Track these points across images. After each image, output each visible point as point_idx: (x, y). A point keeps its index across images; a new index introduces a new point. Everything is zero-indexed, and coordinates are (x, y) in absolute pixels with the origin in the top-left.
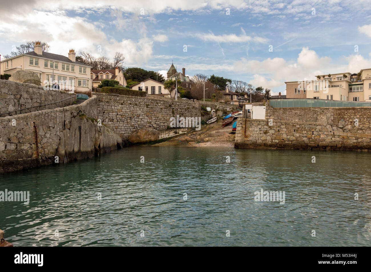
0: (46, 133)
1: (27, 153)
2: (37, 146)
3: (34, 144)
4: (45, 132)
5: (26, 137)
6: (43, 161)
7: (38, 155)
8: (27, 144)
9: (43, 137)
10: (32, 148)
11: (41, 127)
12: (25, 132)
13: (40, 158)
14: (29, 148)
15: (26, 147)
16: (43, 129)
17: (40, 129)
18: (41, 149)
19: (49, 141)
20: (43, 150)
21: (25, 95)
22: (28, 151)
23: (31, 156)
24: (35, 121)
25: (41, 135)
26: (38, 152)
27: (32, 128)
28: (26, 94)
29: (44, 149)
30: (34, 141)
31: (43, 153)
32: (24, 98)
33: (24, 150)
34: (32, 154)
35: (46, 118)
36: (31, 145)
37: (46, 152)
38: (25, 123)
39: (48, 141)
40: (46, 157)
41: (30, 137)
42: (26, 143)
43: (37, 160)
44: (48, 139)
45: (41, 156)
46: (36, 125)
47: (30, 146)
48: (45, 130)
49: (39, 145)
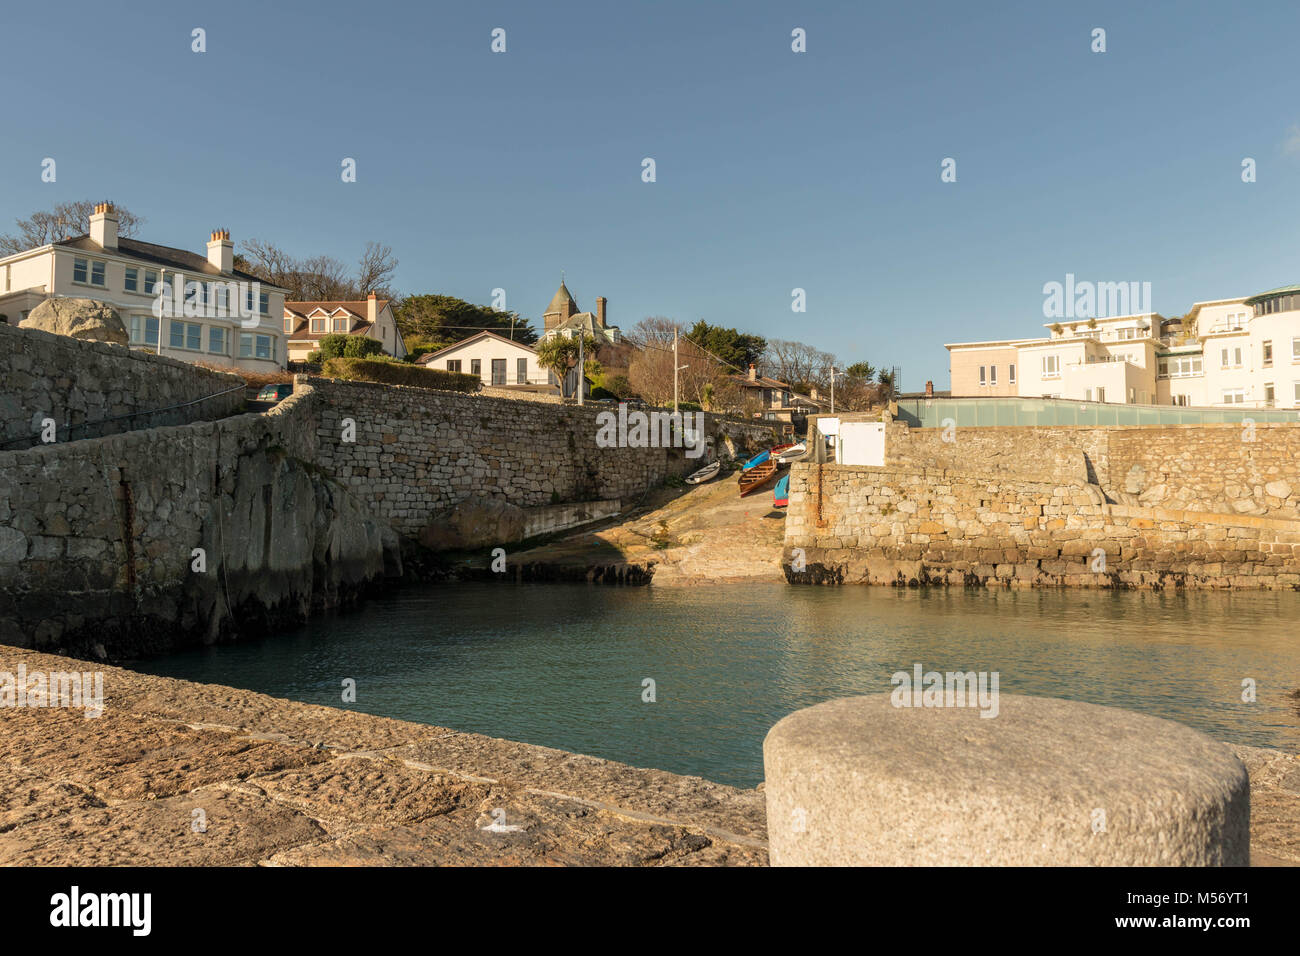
0: (158, 505)
1: (96, 573)
2: (130, 549)
3: (120, 540)
4: (154, 501)
5: (94, 519)
6: (149, 599)
7: (133, 579)
8: (98, 541)
9: (148, 517)
10: (112, 555)
11: (142, 484)
12: (91, 500)
13: (138, 588)
14: (103, 556)
15: (91, 550)
16: (149, 492)
17: (140, 492)
18: (141, 559)
19: (168, 534)
20: (148, 564)
21: (87, 380)
22: (100, 563)
23: (110, 584)
24: (124, 464)
25: (143, 513)
26: (131, 570)
27: (115, 488)
28: (88, 376)
29: (151, 560)
30: (120, 532)
31: (147, 572)
32: (82, 390)
33: (83, 561)
34: (115, 573)
35: (160, 454)
36: (112, 544)
37: (156, 569)
38: (93, 471)
39: (163, 535)
40: (156, 588)
41: (107, 512)
42: (94, 538)
43: (128, 595)
44: (164, 527)
45: (140, 582)
46: (125, 480)
47: (107, 548)
48: (155, 494)
49: (136, 544)
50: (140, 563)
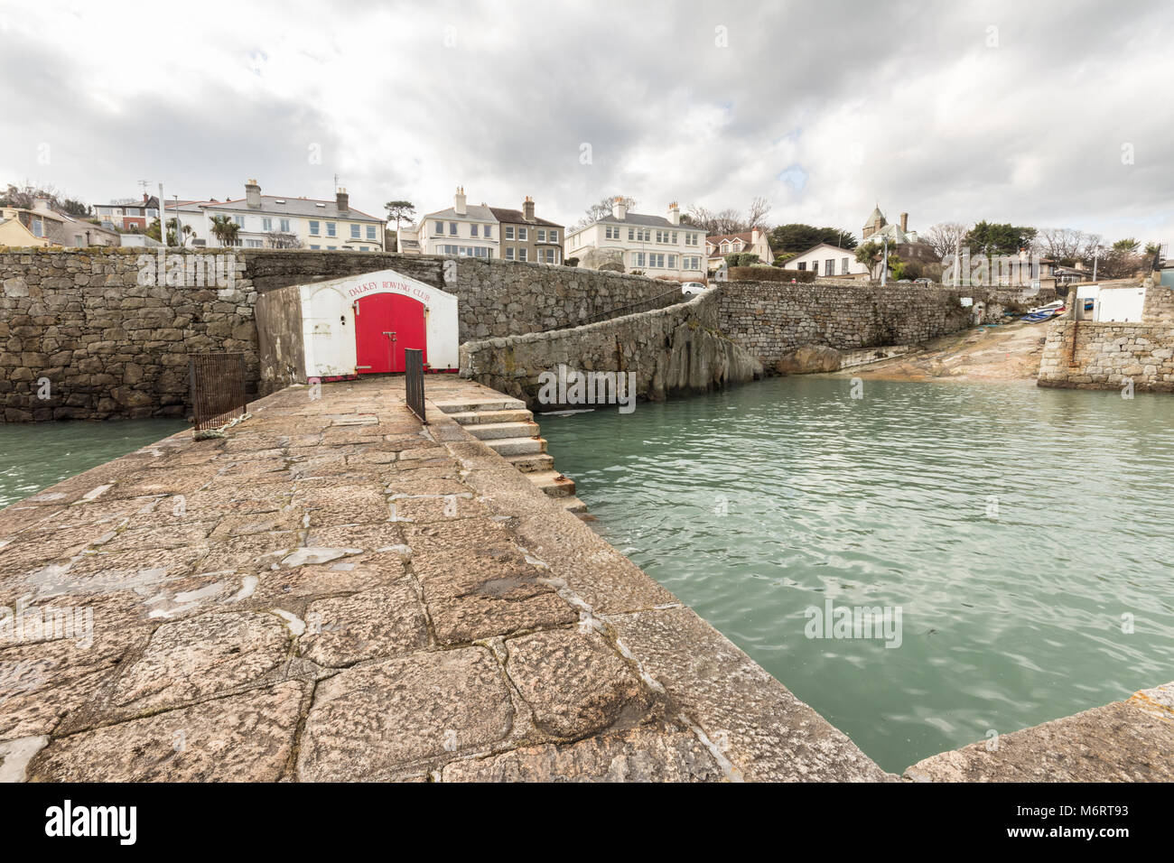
11: (625, 344)
21: (603, 292)
24: (618, 334)
25: (627, 358)
32: (601, 296)
38: (604, 338)
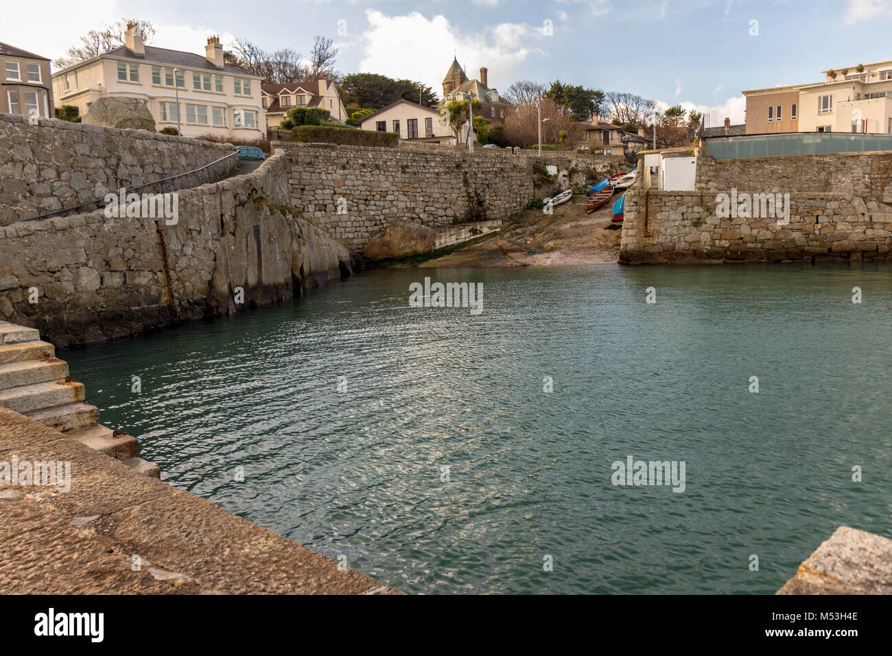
0: (183, 246)
1: (147, 294)
2: (168, 277)
3: (161, 271)
5: (142, 257)
6: (184, 310)
7: (172, 296)
8: (146, 272)
9: (177, 254)
10: (157, 281)
12: (139, 245)
13: (177, 302)
14: (151, 282)
15: (144, 279)
16: (177, 236)
17: (170, 237)
18: (176, 283)
19: (192, 264)
20: (181, 286)
22: (149, 288)
23: (157, 300)
26: (170, 290)
27: (154, 235)
28: (130, 154)
29: (183, 283)
30: (160, 265)
31: (181, 291)
33: (137, 287)
34: (160, 294)
36: (155, 274)
37: (187, 290)
39: (189, 265)
40: (189, 302)
41: (151, 255)
42: (143, 271)
43: (171, 307)
44: (189, 260)
45: (178, 299)
46: (160, 229)
47: (153, 277)
48: (181, 238)
49: (172, 273)
50: (175, 285)
